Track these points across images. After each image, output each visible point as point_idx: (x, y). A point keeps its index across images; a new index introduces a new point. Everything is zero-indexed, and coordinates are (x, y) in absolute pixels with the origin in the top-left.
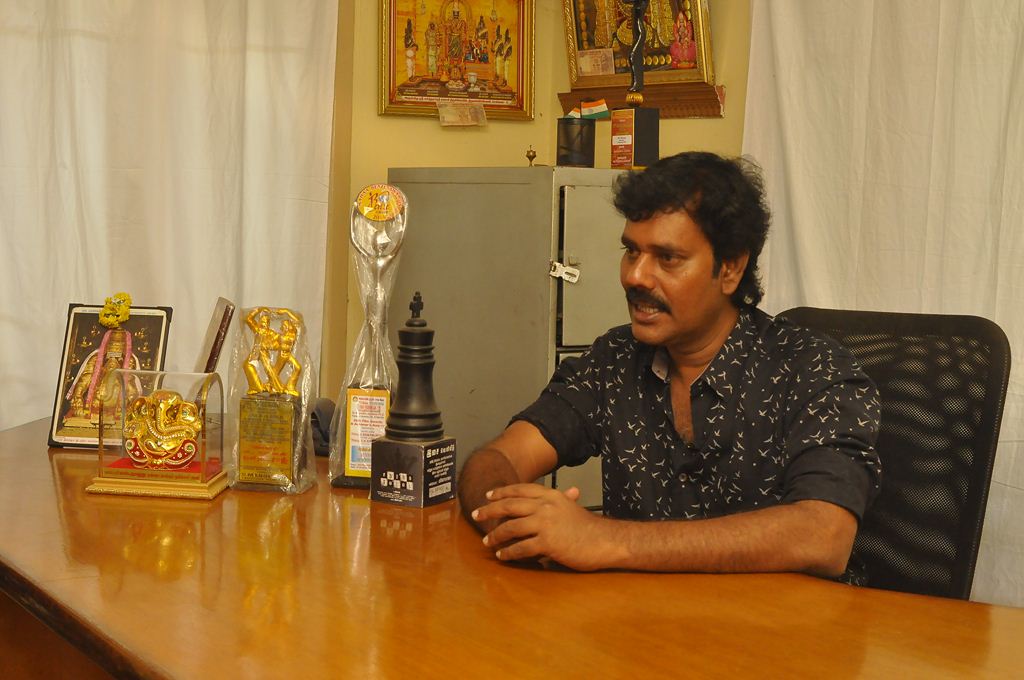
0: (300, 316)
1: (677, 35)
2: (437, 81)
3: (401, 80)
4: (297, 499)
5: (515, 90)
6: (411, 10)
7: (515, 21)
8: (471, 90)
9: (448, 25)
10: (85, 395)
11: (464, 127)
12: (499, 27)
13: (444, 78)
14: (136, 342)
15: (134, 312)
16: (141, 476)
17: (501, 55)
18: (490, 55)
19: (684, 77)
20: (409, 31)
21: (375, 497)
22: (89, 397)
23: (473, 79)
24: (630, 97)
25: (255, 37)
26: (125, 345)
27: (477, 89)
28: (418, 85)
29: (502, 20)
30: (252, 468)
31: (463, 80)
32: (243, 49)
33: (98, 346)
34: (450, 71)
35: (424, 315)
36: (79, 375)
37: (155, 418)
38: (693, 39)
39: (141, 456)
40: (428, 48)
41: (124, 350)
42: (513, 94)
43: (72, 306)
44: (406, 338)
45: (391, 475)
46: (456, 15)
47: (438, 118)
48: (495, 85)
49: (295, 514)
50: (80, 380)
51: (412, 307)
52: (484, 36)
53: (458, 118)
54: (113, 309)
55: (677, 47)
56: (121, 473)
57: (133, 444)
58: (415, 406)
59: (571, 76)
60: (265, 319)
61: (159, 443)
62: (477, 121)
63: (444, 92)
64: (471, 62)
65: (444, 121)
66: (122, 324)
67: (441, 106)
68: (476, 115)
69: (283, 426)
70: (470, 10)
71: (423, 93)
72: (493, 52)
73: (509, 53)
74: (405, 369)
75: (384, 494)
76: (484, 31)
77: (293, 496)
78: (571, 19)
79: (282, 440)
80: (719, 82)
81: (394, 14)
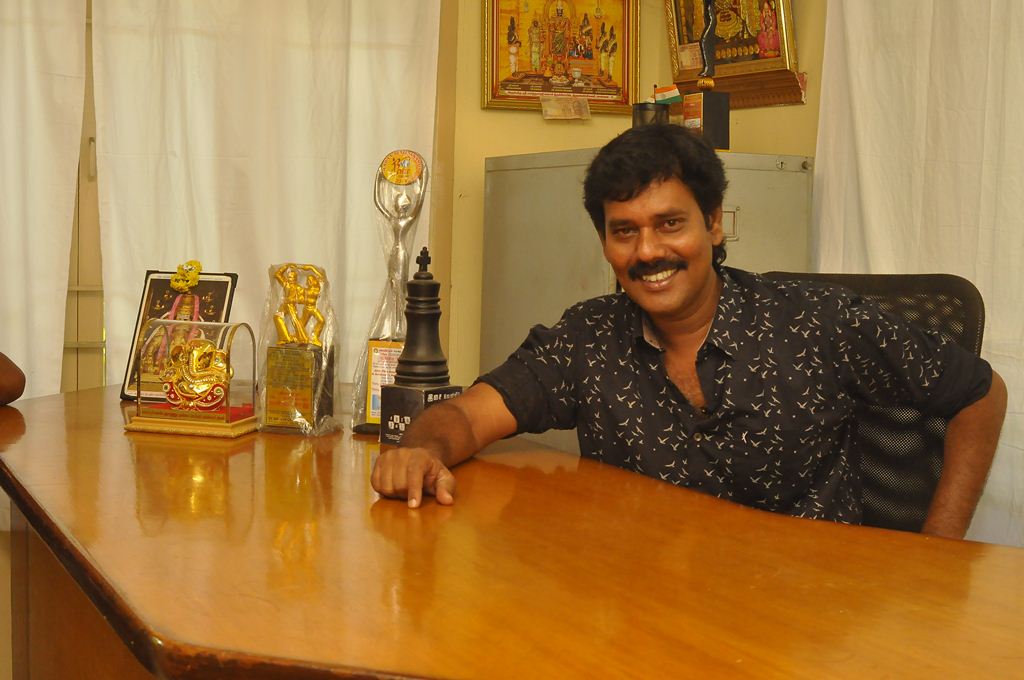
0: (323, 273)
1: (763, 25)
2: (541, 76)
3: (503, 75)
4: (317, 440)
5: (620, 85)
6: (514, 8)
7: (620, 19)
8: (575, 85)
9: (551, 22)
10: (155, 353)
11: (568, 121)
12: (604, 24)
13: (548, 74)
14: (203, 305)
15: (202, 278)
16: (174, 416)
17: (606, 51)
18: (595, 52)
19: (768, 65)
20: (512, 28)
21: (385, 440)
22: (159, 355)
23: (577, 75)
24: (701, 82)
25: (359, 34)
26: (193, 309)
27: (581, 84)
28: (521, 81)
29: (607, 17)
30: (277, 412)
31: (567, 75)
32: (347, 45)
33: (169, 309)
34: (553, 67)
35: (430, 268)
36: (152, 336)
37: (188, 363)
38: (776, 27)
39: (176, 399)
40: (531, 45)
41: (192, 312)
42: (618, 89)
43: (149, 273)
44: (413, 289)
45: (397, 418)
46: (560, 13)
47: (541, 111)
48: (599, 80)
49: (314, 455)
50: (152, 340)
51: (419, 261)
52: (588, 33)
53: (561, 112)
54: (183, 275)
55: (763, 36)
56: (157, 413)
57: (169, 387)
58: (422, 353)
59: (673, 71)
60: (291, 275)
61: (191, 386)
62: (581, 114)
63: (548, 86)
64: (575, 58)
65: (546, 115)
66: (191, 288)
67: (544, 100)
68: (579, 109)
69: (304, 373)
70: (574, 7)
71: (526, 88)
72: (597, 48)
73: (613, 49)
74: (413, 319)
75: (391, 437)
76: (589, 28)
77: (312, 438)
78: (672, 15)
79: (302, 387)
80: (802, 69)
81: (496, 11)
